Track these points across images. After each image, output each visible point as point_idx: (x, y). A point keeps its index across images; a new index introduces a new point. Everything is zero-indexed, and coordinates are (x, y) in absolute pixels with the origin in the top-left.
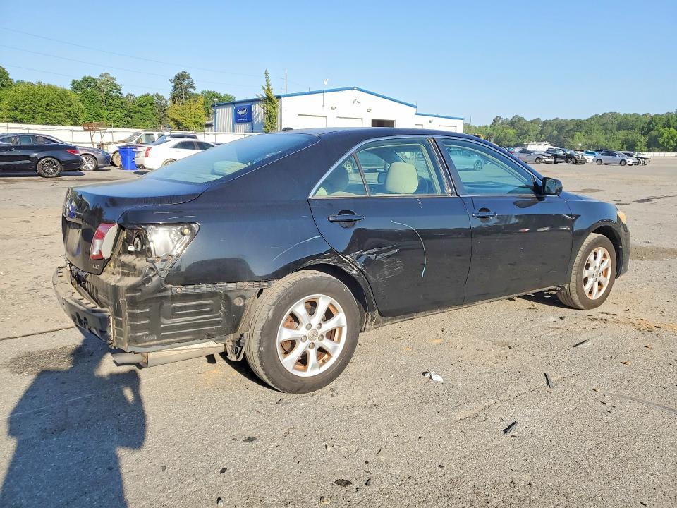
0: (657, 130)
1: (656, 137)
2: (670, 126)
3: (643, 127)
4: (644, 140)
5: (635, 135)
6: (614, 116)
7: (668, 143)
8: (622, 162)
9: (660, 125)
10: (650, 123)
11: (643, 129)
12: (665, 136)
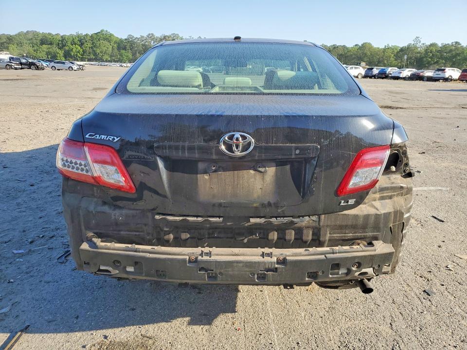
0: (68, 46)
1: (69, 51)
2: (75, 44)
3: (58, 44)
4: (61, 53)
5: (54, 49)
6: (35, 34)
7: (77, 55)
8: (70, 68)
9: (69, 43)
10: (62, 41)
11: (58, 45)
12: (74, 50)
